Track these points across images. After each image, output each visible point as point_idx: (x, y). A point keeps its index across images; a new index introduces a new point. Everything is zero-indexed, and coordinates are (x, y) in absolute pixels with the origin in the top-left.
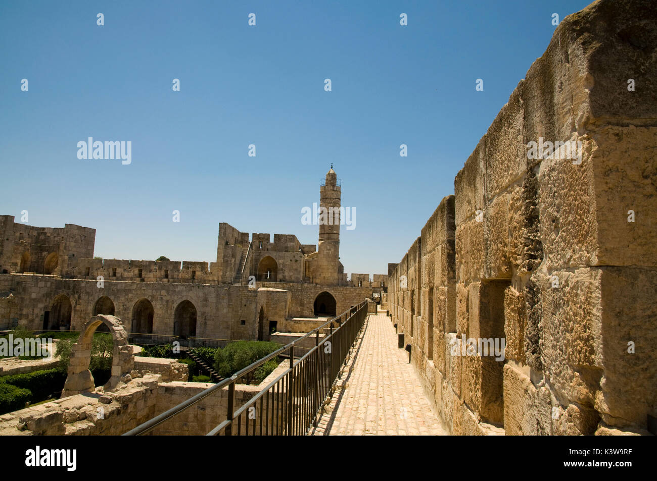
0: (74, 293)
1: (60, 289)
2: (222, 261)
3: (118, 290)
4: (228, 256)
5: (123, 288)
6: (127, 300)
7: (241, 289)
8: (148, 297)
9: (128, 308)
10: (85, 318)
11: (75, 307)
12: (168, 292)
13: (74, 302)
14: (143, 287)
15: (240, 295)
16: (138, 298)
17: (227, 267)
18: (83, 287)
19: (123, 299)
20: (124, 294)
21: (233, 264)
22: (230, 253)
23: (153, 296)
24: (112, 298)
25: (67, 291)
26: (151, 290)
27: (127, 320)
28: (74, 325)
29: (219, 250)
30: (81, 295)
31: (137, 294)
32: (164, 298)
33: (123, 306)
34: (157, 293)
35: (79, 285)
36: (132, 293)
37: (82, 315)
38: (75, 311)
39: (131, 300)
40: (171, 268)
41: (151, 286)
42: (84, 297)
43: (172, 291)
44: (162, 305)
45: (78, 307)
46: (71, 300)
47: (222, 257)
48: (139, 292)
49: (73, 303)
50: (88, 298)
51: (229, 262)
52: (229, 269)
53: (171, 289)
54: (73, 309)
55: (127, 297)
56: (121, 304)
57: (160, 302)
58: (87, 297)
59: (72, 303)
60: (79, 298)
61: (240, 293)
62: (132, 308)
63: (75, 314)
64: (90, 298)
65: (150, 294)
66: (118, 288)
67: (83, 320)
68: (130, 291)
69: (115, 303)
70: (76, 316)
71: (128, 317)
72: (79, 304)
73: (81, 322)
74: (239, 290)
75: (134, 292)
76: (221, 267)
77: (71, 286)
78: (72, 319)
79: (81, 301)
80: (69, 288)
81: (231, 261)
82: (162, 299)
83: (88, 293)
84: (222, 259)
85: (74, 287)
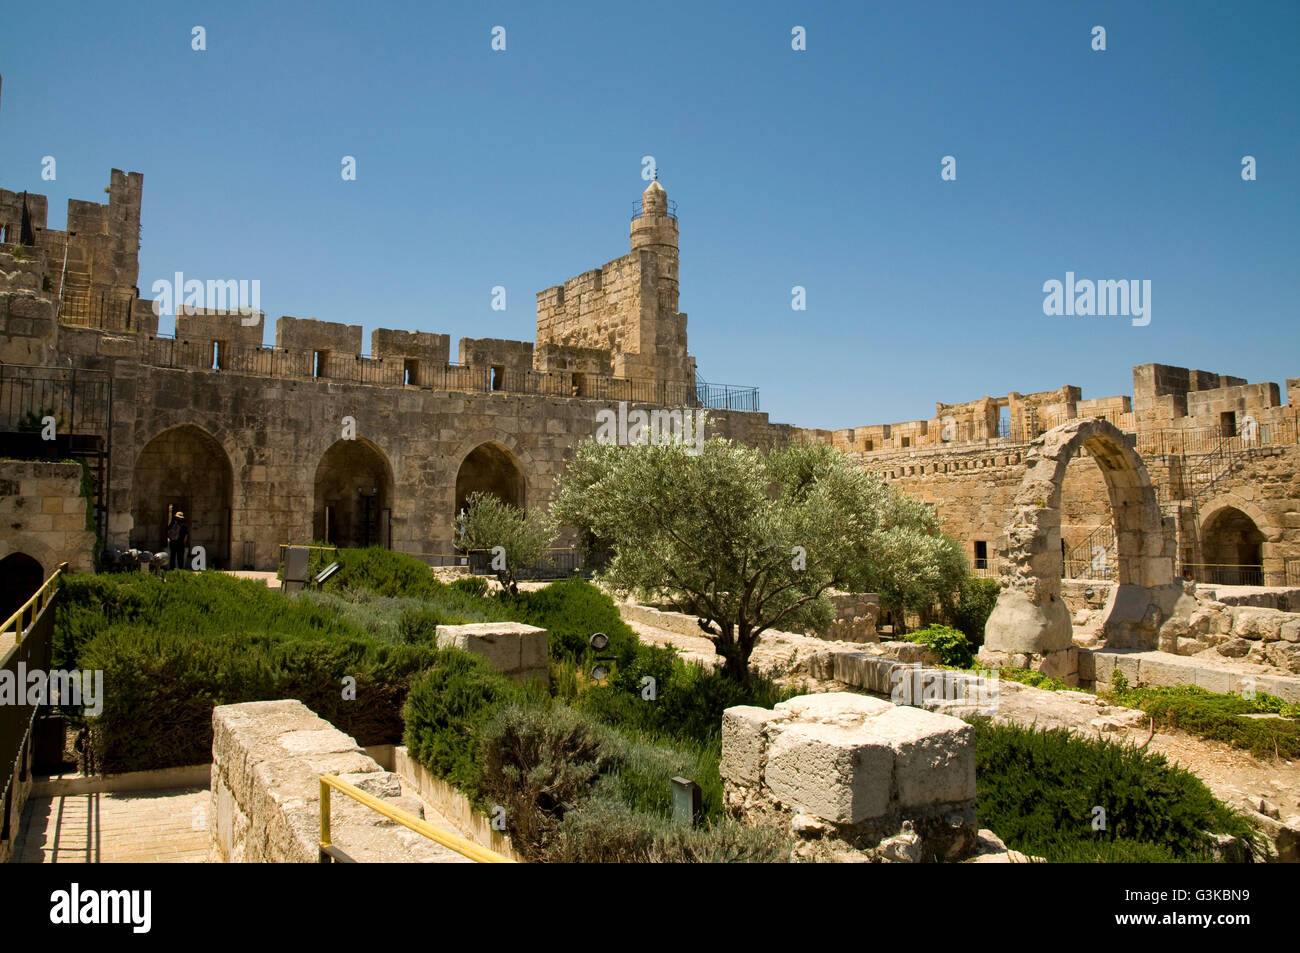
0: (237, 424)
1: (179, 404)
2: (655, 351)
3: (400, 416)
4: (668, 338)
5: (419, 410)
6: (436, 447)
7: (752, 421)
8: (508, 440)
9: (443, 473)
10: (289, 513)
11: (245, 473)
12: (568, 423)
13: (242, 454)
14: (490, 407)
15: (752, 434)
16: (472, 441)
17: (666, 368)
18: (275, 402)
19: (422, 447)
20: (424, 430)
21: (681, 360)
22: (673, 331)
23: (522, 438)
24: (382, 442)
25: (211, 415)
26: (513, 419)
27: (440, 512)
28: (249, 536)
29: (646, 322)
30: (269, 429)
31: (471, 430)
32: (558, 443)
33: (424, 467)
34: (533, 425)
35: (256, 394)
36: (453, 427)
37: (277, 501)
38: (249, 486)
39: (450, 449)
40: (515, 361)
41: (515, 406)
42: (278, 437)
43: (578, 421)
44: (551, 464)
45: (258, 474)
46: (227, 446)
47: (654, 341)
48: (475, 425)
49: (237, 458)
50: (296, 442)
51: (671, 356)
52: (671, 374)
53: (577, 417)
54: (237, 477)
55: (434, 439)
56: (417, 463)
57: (545, 454)
58: (292, 437)
59: (232, 458)
60: (261, 439)
61: (752, 431)
62: (455, 475)
63: (247, 498)
64: (304, 442)
65: (513, 430)
66: (403, 410)
67: (280, 519)
68: (444, 419)
69: (394, 461)
70: (253, 505)
71: (443, 503)
72: (262, 463)
73: (274, 525)
74: (749, 422)
75: (457, 424)
76: (652, 365)
77: (226, 398)
78: (236, 515)
79: (267, 452)
80: (215, 404)
81: (675, 353)
82: (549, 446)
83: (293, 425)
84: (654, 347)
85: (238, 401)
